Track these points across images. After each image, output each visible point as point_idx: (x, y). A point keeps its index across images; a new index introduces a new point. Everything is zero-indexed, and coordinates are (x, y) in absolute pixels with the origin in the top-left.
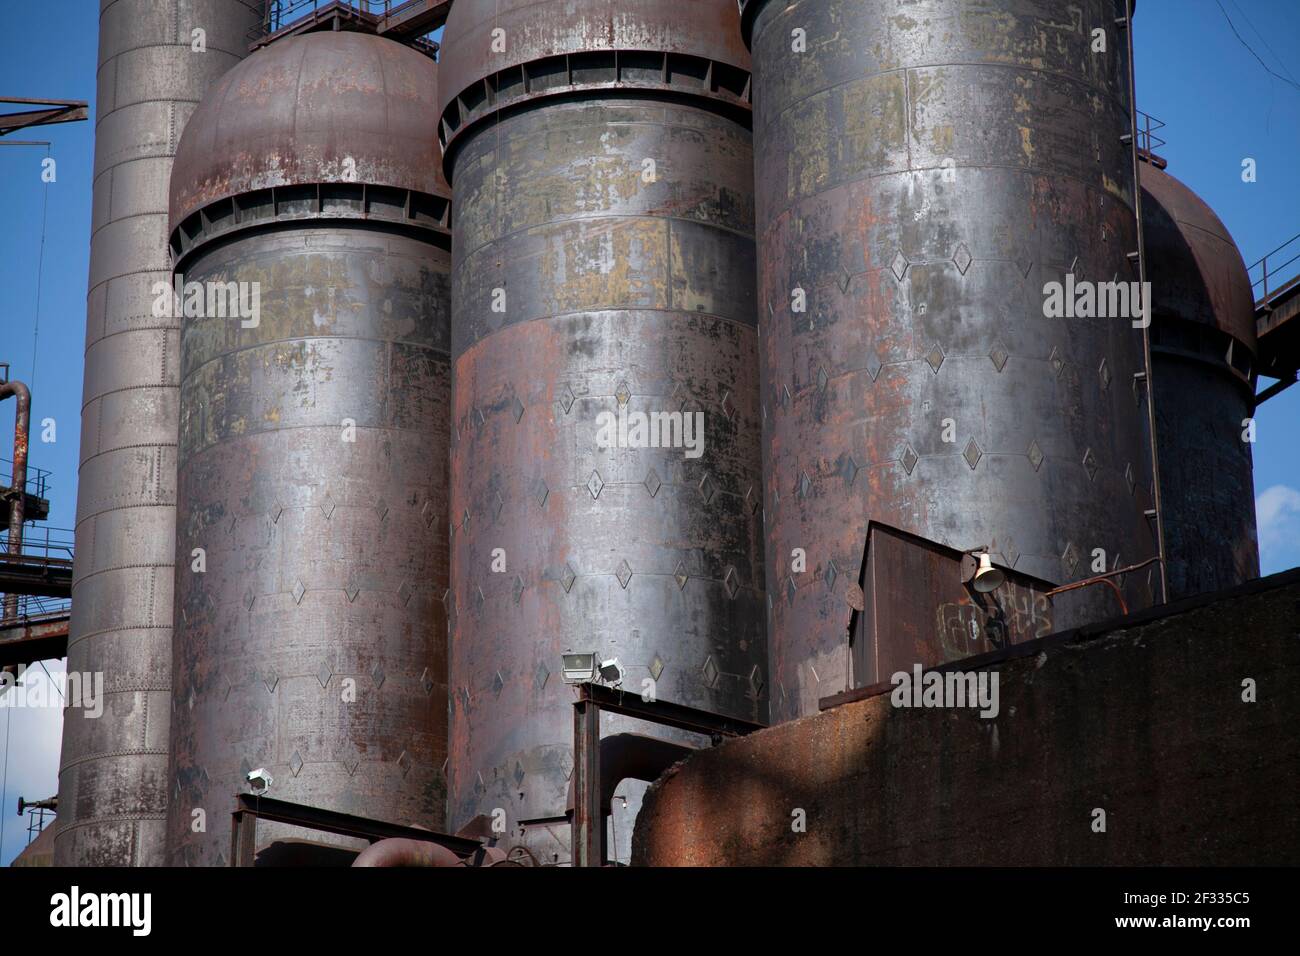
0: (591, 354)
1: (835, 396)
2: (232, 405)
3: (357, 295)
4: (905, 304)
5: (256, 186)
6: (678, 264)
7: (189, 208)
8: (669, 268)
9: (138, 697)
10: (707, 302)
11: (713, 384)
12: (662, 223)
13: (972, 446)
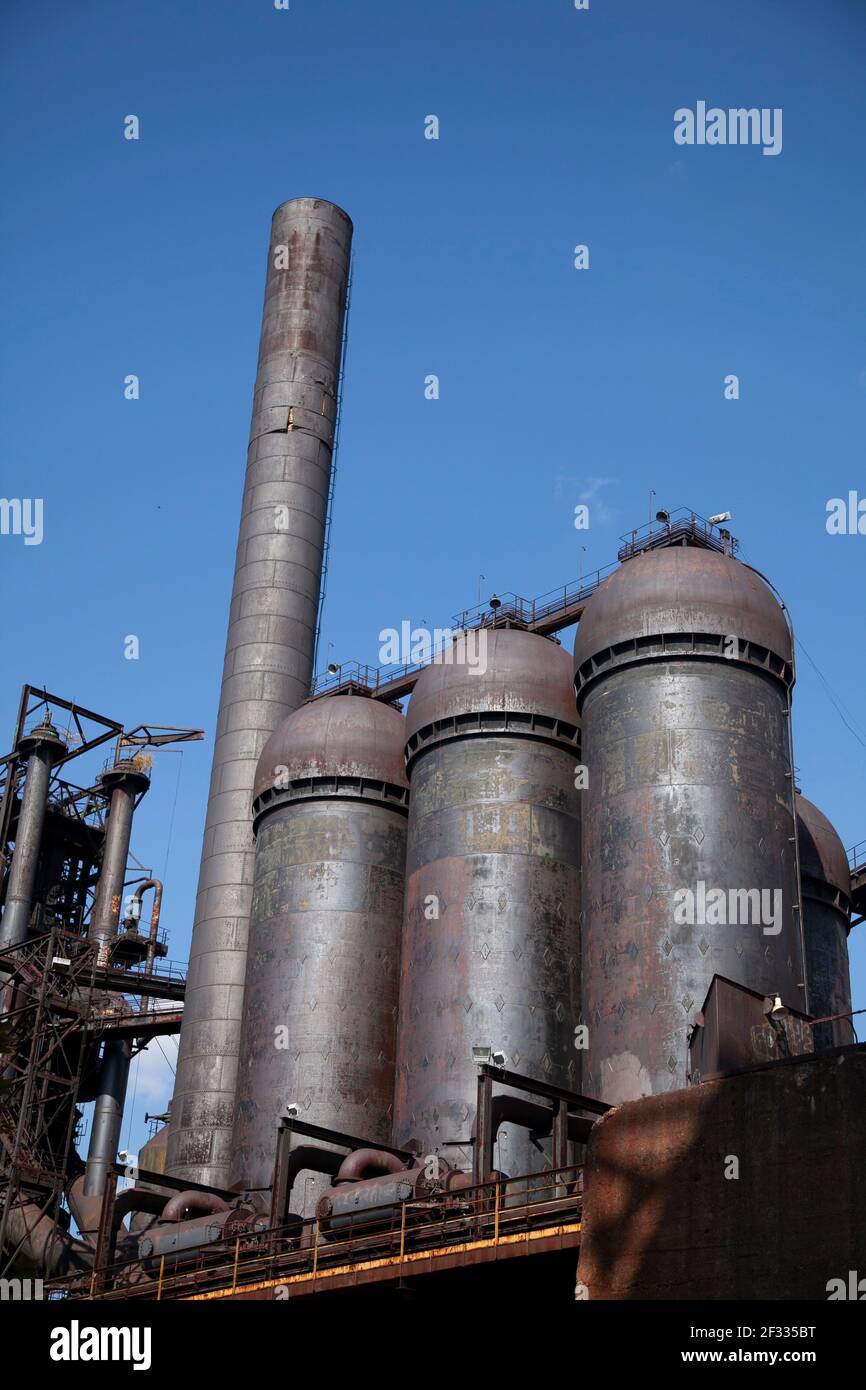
0: (485, 877)
1: (626, 909)
2: (283, 896)
3: (354, 839)
4: (667, 859)
5: (303, 777)
6: (536, 830)
7: (265, 787)
8: (531, 832)
9: (218, 1059)
10: (551, 851)
11: (553, 898)
12: (528, 807)
13: (703, 941)
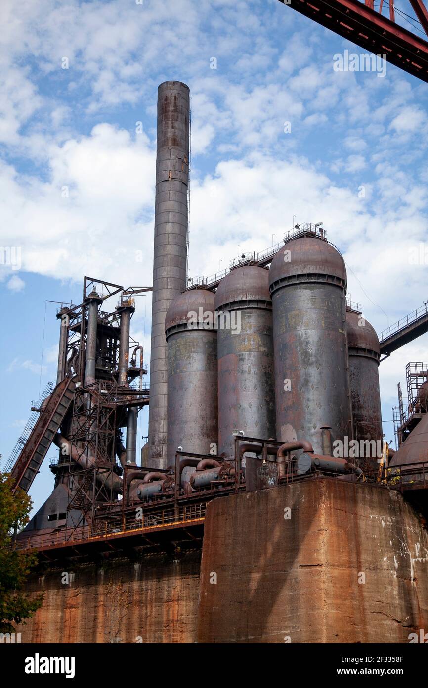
0: (243, 361)
1: (287, 374)
2: (178, 367)
3: (201, 345)
4: (300, 357)
5: (181, 323)
6: (260, 342)
7: (168, 327)
8: (258, 343)
9: (162, 421)
10: (266, 349)
11: (267, 366)
12: (257, 334)
13: (312, 385)
